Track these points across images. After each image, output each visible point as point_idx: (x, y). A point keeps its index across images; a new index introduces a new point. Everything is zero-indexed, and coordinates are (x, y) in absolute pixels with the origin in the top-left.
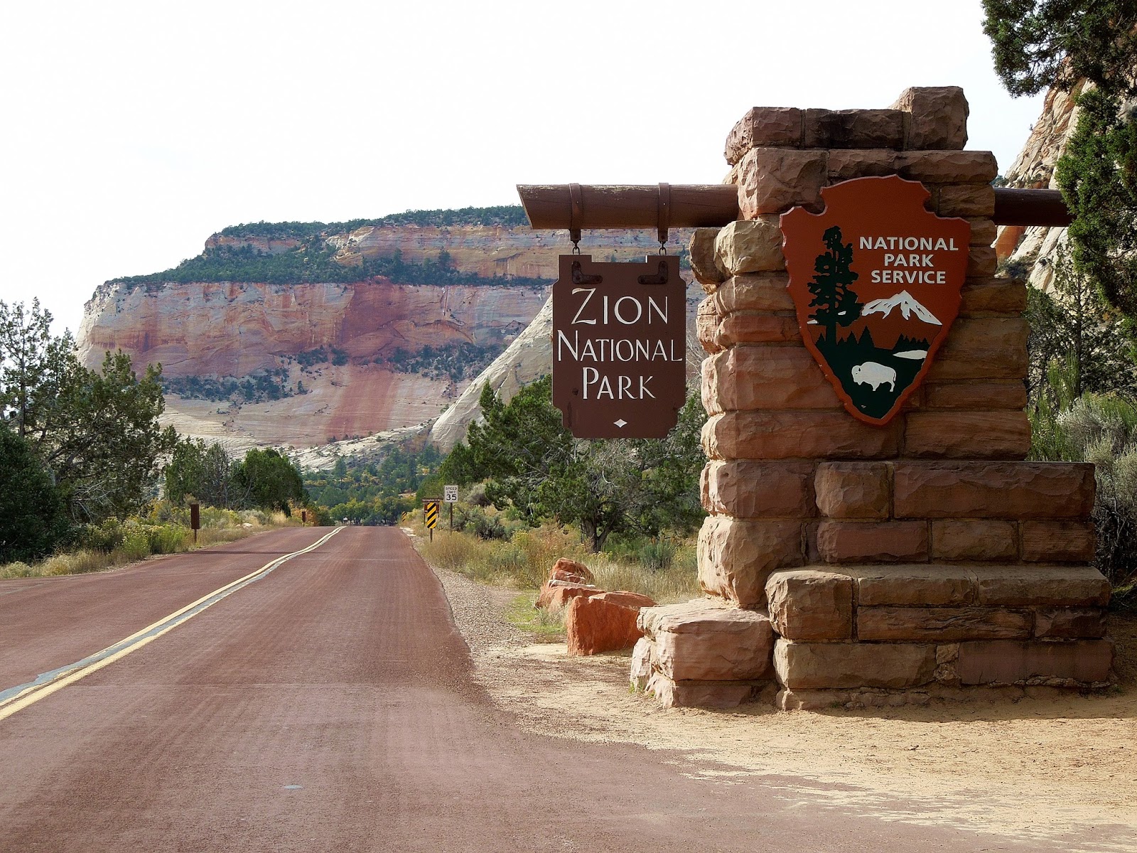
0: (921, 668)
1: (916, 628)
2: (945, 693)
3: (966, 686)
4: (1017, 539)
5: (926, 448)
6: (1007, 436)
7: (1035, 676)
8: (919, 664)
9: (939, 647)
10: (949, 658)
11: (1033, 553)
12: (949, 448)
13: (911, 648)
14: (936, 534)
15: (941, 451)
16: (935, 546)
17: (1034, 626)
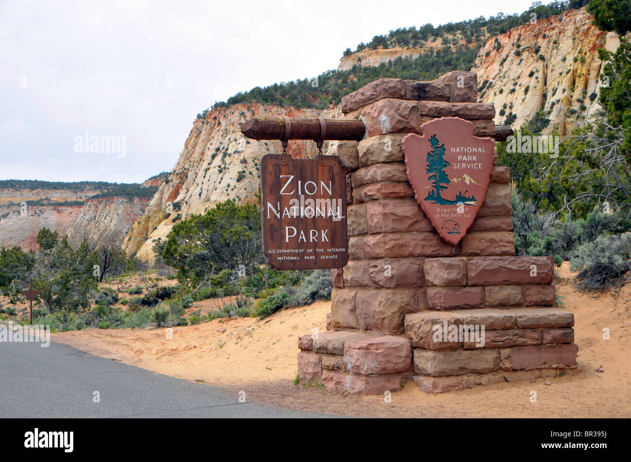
0: (494, 362)
1: (491, 341)
2: (506, 375)
3: (515, 370)
4: (523, 294)
5: (472, 251)
6: (507, 244)
7: (545, 363)
8: (493, 360)
9: (501, 351)
10: (506, 356)
11: (531, 301)
12: (482, 251)
13: (489, 352)
14: (487, 293)
15: (478, 252)
16: (487, 299)
17: (543, 338)
